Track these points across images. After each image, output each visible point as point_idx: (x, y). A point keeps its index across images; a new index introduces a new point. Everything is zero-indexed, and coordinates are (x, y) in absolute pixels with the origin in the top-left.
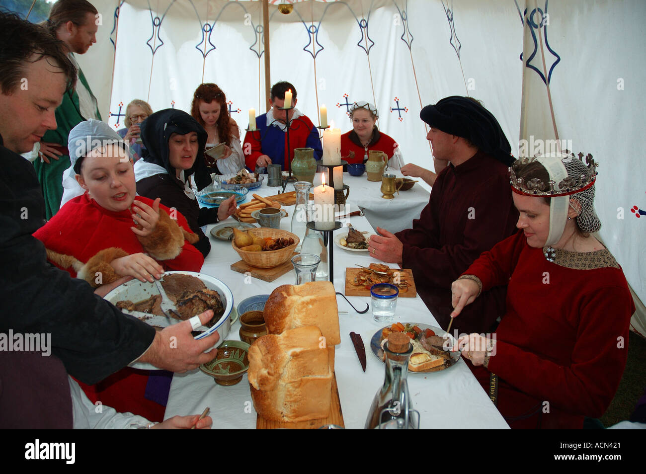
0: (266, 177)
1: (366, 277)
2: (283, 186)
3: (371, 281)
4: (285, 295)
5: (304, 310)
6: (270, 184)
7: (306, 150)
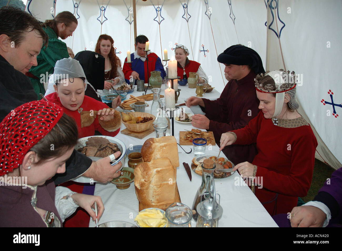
1: (190, 135)
2: (145, 91)
3: (193, 138)
4: (152, 143)
5: (161, 150)
6: (138, 90)
7: (157, 72)
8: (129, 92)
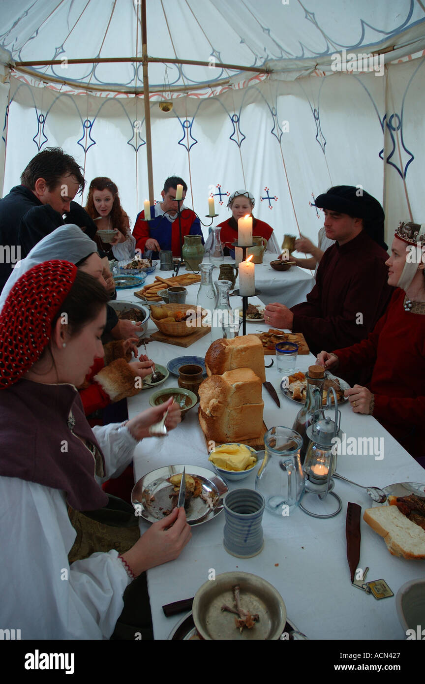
0: (159, 261)
1: (268, 339)
2: (174, 269)
3: (272, 343)
4: (224, 345)
5: (239, 356)
6: (162, 268)
7: (195, 236)
8: (149, 271)
